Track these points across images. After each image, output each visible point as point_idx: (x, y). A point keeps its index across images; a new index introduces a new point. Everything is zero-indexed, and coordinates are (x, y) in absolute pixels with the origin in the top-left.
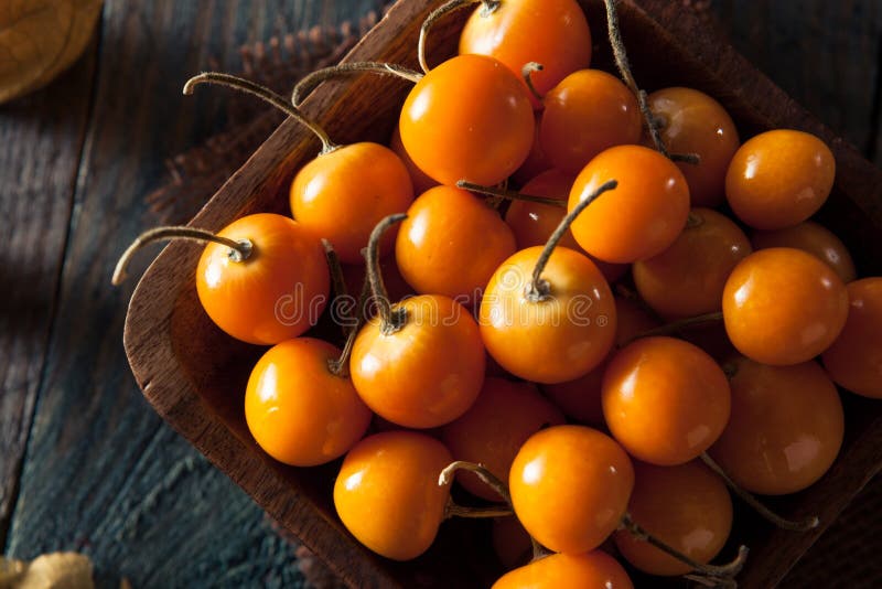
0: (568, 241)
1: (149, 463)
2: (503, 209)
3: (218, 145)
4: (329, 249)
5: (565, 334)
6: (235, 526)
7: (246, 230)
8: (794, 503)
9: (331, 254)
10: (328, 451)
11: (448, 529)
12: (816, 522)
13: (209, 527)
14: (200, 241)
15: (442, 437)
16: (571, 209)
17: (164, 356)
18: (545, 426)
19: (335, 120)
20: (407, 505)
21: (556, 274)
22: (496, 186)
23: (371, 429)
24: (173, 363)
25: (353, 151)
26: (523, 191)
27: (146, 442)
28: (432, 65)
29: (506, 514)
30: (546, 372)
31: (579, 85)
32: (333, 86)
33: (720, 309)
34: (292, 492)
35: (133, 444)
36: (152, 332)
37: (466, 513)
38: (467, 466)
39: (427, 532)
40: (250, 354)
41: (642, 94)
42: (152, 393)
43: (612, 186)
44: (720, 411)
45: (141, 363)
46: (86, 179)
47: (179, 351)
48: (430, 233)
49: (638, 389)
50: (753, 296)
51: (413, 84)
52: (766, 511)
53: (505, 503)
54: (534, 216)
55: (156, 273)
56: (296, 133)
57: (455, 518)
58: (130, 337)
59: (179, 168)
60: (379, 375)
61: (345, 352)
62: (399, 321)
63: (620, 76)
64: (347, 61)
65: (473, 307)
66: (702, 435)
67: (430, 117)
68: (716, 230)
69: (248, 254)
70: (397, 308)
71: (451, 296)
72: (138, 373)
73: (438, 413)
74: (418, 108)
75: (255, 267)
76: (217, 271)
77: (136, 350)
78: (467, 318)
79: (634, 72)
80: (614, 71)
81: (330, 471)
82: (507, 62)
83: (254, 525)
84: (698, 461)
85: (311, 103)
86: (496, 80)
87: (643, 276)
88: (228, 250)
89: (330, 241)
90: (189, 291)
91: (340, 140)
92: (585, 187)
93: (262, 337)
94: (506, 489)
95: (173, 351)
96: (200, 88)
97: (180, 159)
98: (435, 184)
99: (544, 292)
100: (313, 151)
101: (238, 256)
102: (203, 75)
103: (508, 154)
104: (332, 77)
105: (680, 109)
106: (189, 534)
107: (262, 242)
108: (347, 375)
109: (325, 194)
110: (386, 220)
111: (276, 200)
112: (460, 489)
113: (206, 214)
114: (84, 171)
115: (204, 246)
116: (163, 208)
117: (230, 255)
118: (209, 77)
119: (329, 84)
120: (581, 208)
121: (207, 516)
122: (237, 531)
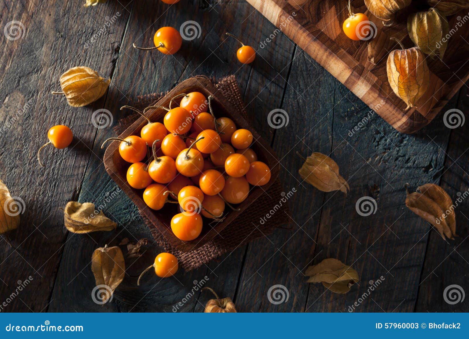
0: (194, 147)
1: (108, 186)
2: (185, 140)
3: (130, 117)
4: (147, 144)
5: (191, 167)
6: (126, 201)
7: (130, 139)
8: (236, 206)
9: (147, 145)
10: (143, 186)
11: (166, 205)
12: (240, 209)
13: (120, 201)
14: (120, 141)
15: (167, 186)
16: (197, 140)
17: (111, 163)
18: (187, 185)
19: (152, 117)
20: (158, 199)
21: (191, 154)
22: (184, 134)
23: (152, 183)
24: (113, 165)
25: (155, 124)
26: (189, 137)
27: (108, 181)
28: (172, 108)
29: (177, 203)
30: (188, 174)
31: (202, 116)
32: (152, 110)
33: (224, 165)
34: (135, 194)
35: (105, 181)
36: (110, 158)
37: (170, 202)
38: (170, 192)
39: (161, 205)
40: (129, 164)
41: (215, 118)
42: (108, 170)
43: (203, 138)
44: (222, 185)
45: (106, 164)
47: (114, 162)
48: (169, 143)
49: (205, 180)
50: (230, 163)
51: (168, 111)
52: (231, 207)
53: (177, 201)
54: (191, 142)
55: (111, 146)
56: (143, 119)
57: (168, 203)
58: (105, 159)
59: (121, 122)
60: (153, 172)
61: (148, 165)
62: (159, 161)
63: (211, 114)
64: (155, 105)
65: (175, 159)
66: (218, 189)
67: (169, 120)
68: (227, 148)
69: (129, 144)
70: (158, 158)
71: (170, 157)
72: (106, 166)
73: (165, 181)
74: (168, 117)
75: (131, 147)
76: (123, 147)
77: (106, 161)
78: (173, 161)
79: (214, 114)
81: (143, 190)
82: (187, 109)
83: (130, 202)
84: (218, 195)
85: (147, 113)
86: (185, 114)
87: (212, 156)
88: (126, 143)
90: (118, 150)
91: (152, 121)
92: (200, 136)
93: (131, 161)
94: (177, 196)
95: (113, 162)
96: (124, 108)
97: (121, 120)
98: (170, 133)
99: (188, 158)
100: (146, 123)
101: (127, 144)
102: (125, 106)
103: (185, 128)
104: (152, 108)
105: (224, 122)
106: (115, 202)
107: (133, 142)
108: (147, 171)
109: (147, 133)
110: (156, 141)
111: (137, 133)
112: (169, 197)
113: (123, 134)
118: (126, 107)
120: (199, 140)
121: (120, 199)
122: (126, 202)
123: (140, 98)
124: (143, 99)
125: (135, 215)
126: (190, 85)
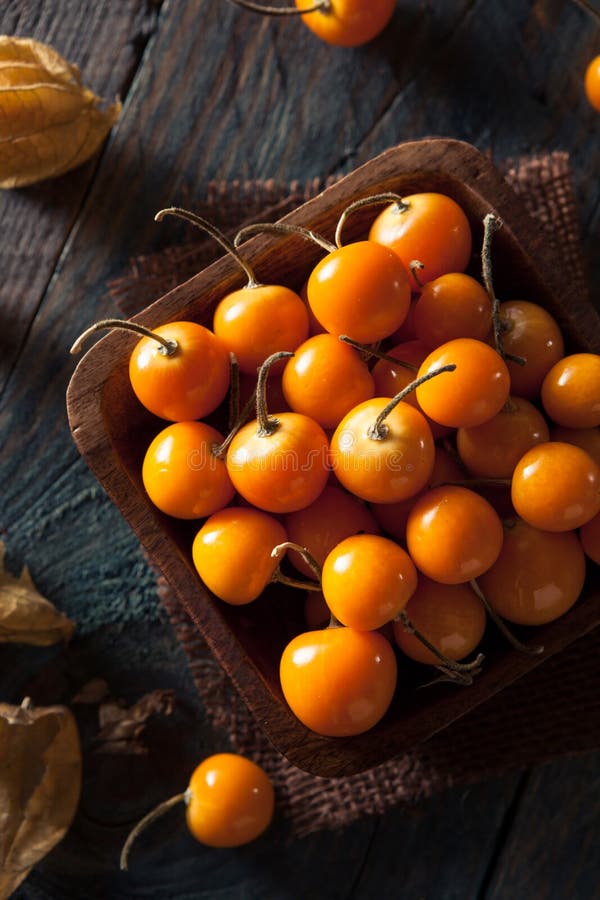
0: (411, 399)
1: (63, 485)
2: (371, 364)
3: (173, 255)
4: (234, 361)
5: (387, 472)
6: (117, 549)
7: (176, 333)
8: (530, 633)
9: (235, 365)
10: (197, 511)
11: (272, 590)
12: (541, 650)
13: (97, 544)
14: (140, 335)
15: (284, 522)
16: (422, 374)
17: (94, 409)
18: (361, 533)
19: (264, 263)
20: (246, 565)
21: (396, 423)
22: (370, 345)
23: (233, 503)
24: (98, 418)
25: (271, 291)
26: (390, 353)
27: (65, 468)
28: (344, 243)
29: (318, 590)
30: (371, 493)
31: (449, 284)
32: (268, 238)
33: (510, 477)
34: (163, 535)
35: (55, 467)
36: (90, 391)
37: (288, 582)
38: (295, 547)
39: (254, 588)
40: (157, 425)
41: (496, 302)
42: (78, 435)
43: (451, 368)
44: (492, 551)
45: (76, 412)
46: (67, 256)
47: (106, 410)
48: (311, 369)
49: (434, 522)
50: (536, 475)
51: (327, 253)
52: (508, 634)
53: (318, 583)
54: (394, 374)
55: (100, 348)
56: (230, 267)
57: (279, 583)
58: (72, 391)
59: (138, 265)
60: (247, 466)
61: (227, 441)
62: (272, 428)
63: (484, 285)
64: (282, 222)
65: (329, 429)
66: (474, 566)
67: (331, 282)
68: (526, 419)
69: (173, 351)
70: (272, 418)
71: (312, 418)
72: (72, 418)
73: (283, 504)
74: (325, 273)
75: (175, 362)
76: (147, 358)
77: (74, 401)
78: (322, 438)
79: (495, 285)
80: (480, 279)
81: (195, 526)
82: (401, 254)
83: (131, 551)
84: (467, 585)
85: (248, 246)
86: (390, 266)
87: (463, 439)
88: (159, 345)
89: (236, 355)
90: (124, 367)
91: (263, 280)
92: (434, 363)
93: (168, 414)
94: (320, 571)
95: (101, 408)
96: (166, 217)
97: (141, 259)
98: (325, 332)
99: (383, 434)
100: (240, 284)
101: (165, 351)
102: (173, 209)
103: (384, 323)
104: (267, 231)
105: (524, 319)
106: (80, 547)
107: (185, 345)
108: (223, 459)
109: (239, 320)
110: (278, 354)
111: (203, 314)
112: (287, 563)
113: (149, 312)
114: (67, 249)
115: (141, 338)
116: (118, 294)
117: (160, 349)
118: (176, 212)
119: (265, 236)
120: (429, 377)
121: (97, 535)
122: (118, 552)
123: (214, 191)
124: (226, 197)
125: (142, 602)
126: (418, 165)
